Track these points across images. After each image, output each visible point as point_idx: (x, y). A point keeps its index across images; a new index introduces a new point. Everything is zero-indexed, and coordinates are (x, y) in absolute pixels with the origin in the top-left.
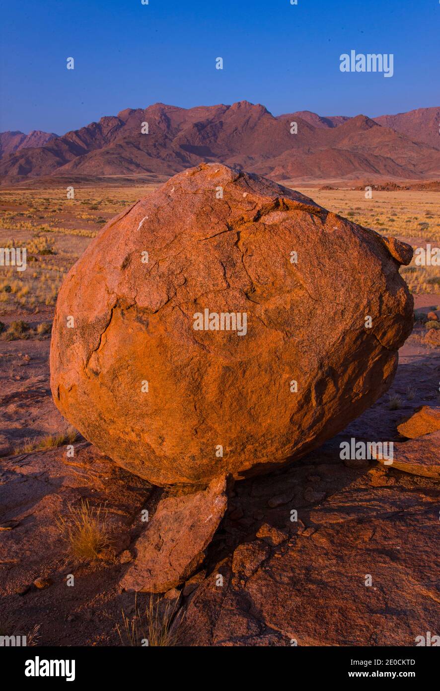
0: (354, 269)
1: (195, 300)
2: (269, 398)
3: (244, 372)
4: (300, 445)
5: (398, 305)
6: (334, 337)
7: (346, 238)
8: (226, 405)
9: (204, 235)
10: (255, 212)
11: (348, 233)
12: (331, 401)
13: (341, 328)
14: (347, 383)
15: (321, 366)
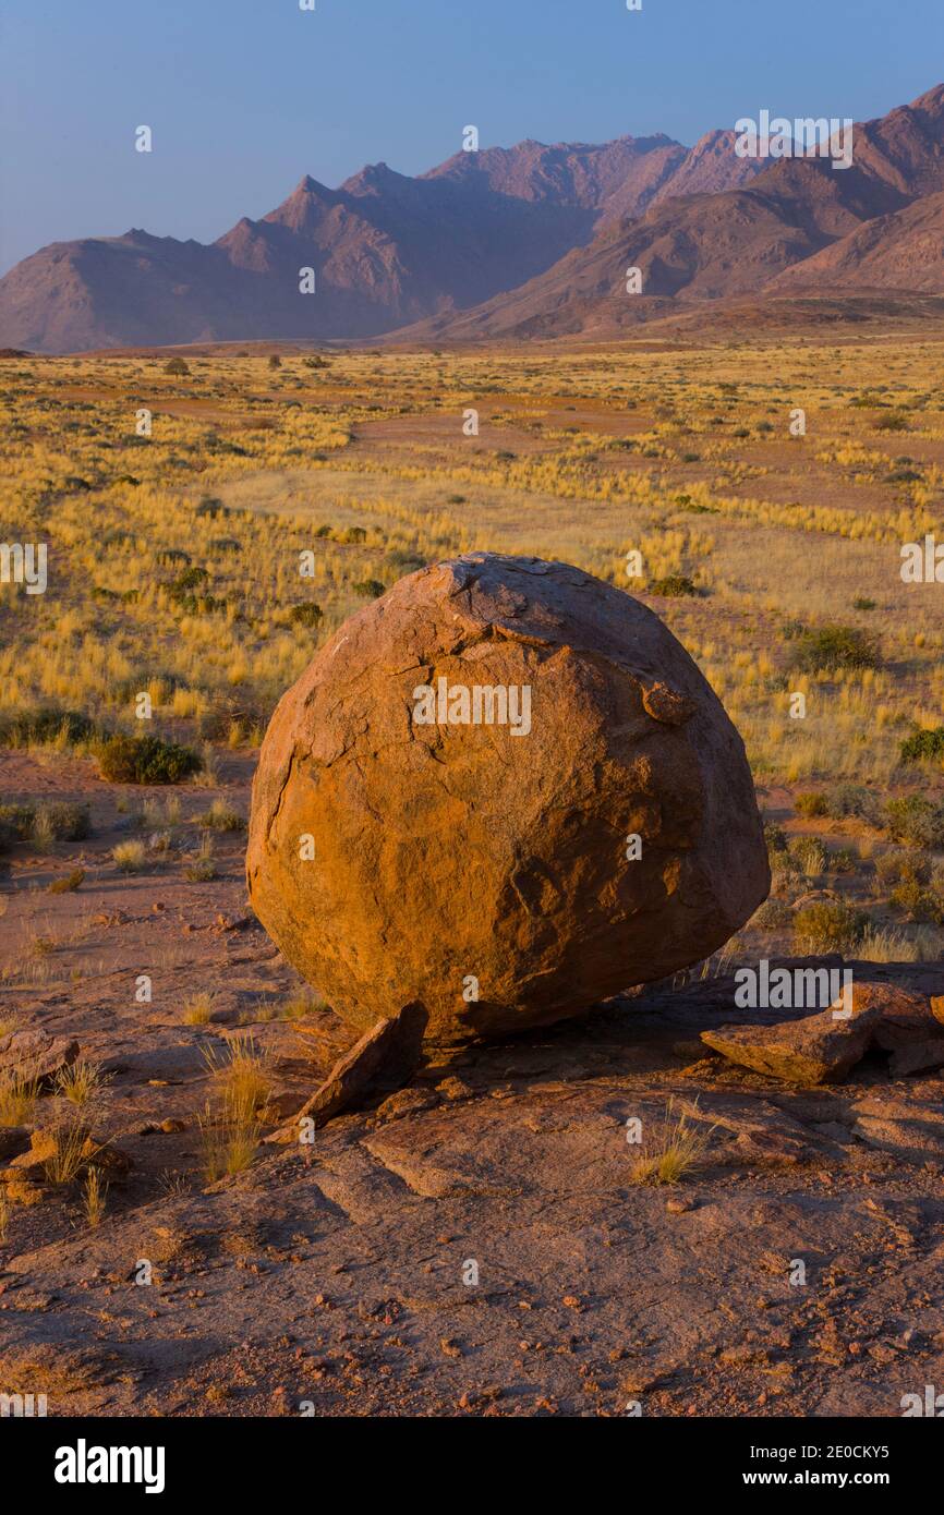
0: (559, 726)
1: (376, 754)
2: (460, 894)
3: (424, 853)
4: (528, 978)
5: (634, 780)
6: (531, 814)
7: (559, 682)
8: (410, 899)
9: (395, 670)
10: (456, 642)
11: (567, 676)
12: (556, 912)
13: (539, 802)
14: (579, 887)
15: (518, 854)
